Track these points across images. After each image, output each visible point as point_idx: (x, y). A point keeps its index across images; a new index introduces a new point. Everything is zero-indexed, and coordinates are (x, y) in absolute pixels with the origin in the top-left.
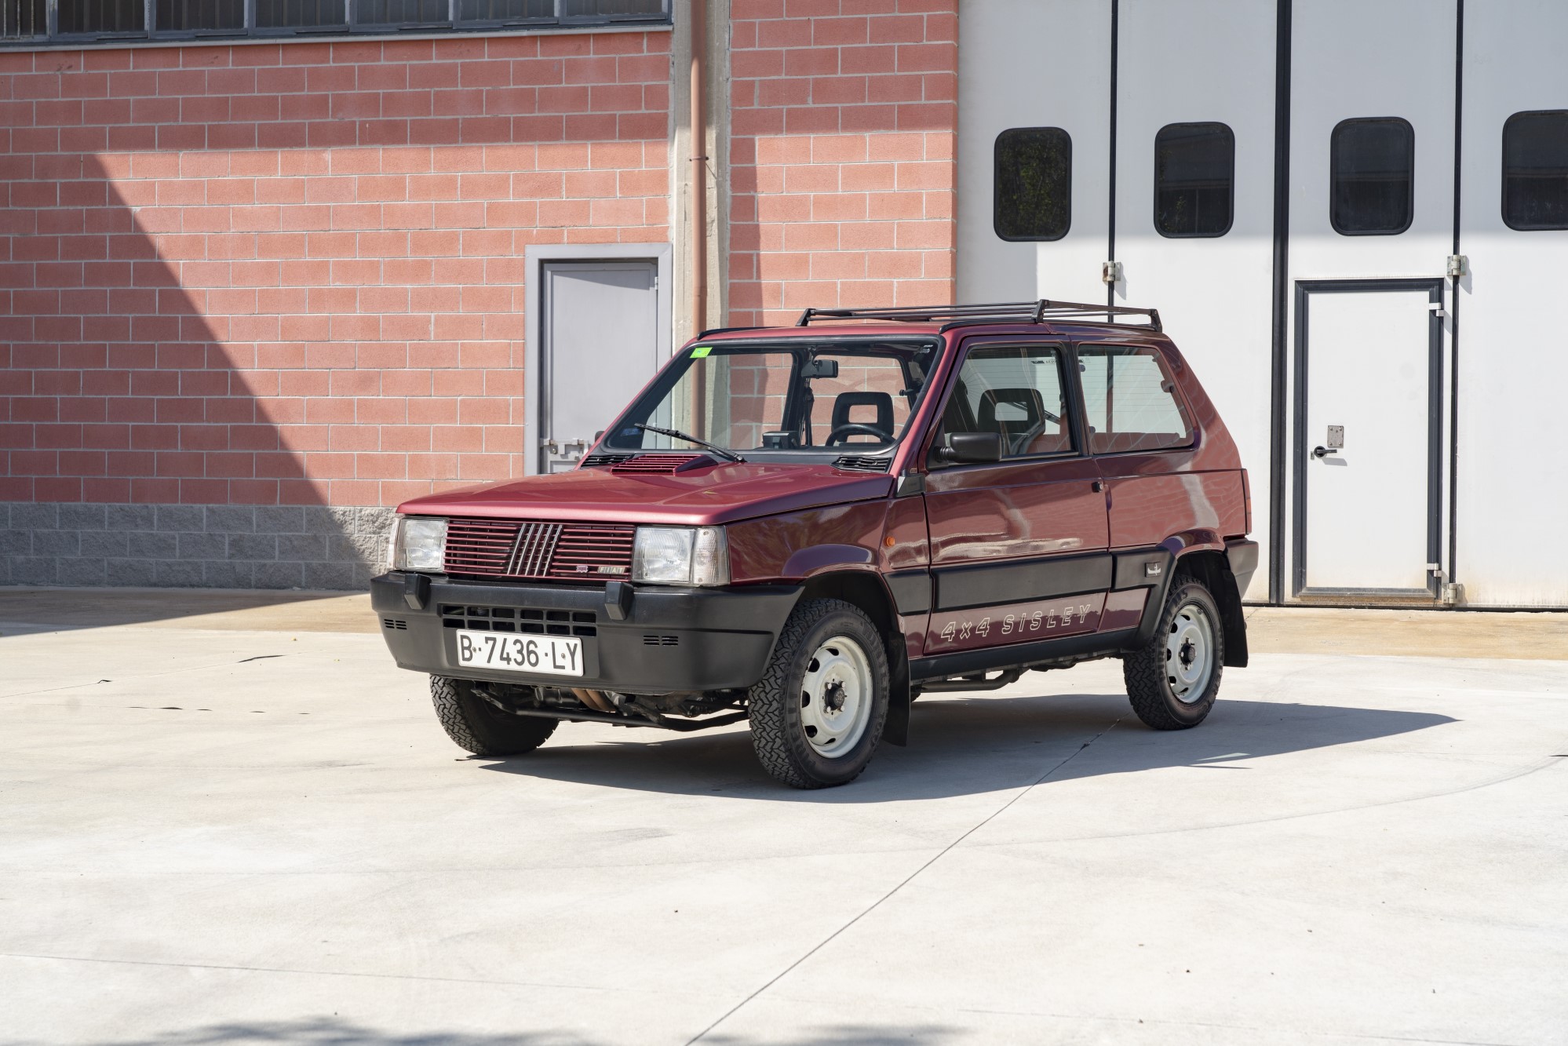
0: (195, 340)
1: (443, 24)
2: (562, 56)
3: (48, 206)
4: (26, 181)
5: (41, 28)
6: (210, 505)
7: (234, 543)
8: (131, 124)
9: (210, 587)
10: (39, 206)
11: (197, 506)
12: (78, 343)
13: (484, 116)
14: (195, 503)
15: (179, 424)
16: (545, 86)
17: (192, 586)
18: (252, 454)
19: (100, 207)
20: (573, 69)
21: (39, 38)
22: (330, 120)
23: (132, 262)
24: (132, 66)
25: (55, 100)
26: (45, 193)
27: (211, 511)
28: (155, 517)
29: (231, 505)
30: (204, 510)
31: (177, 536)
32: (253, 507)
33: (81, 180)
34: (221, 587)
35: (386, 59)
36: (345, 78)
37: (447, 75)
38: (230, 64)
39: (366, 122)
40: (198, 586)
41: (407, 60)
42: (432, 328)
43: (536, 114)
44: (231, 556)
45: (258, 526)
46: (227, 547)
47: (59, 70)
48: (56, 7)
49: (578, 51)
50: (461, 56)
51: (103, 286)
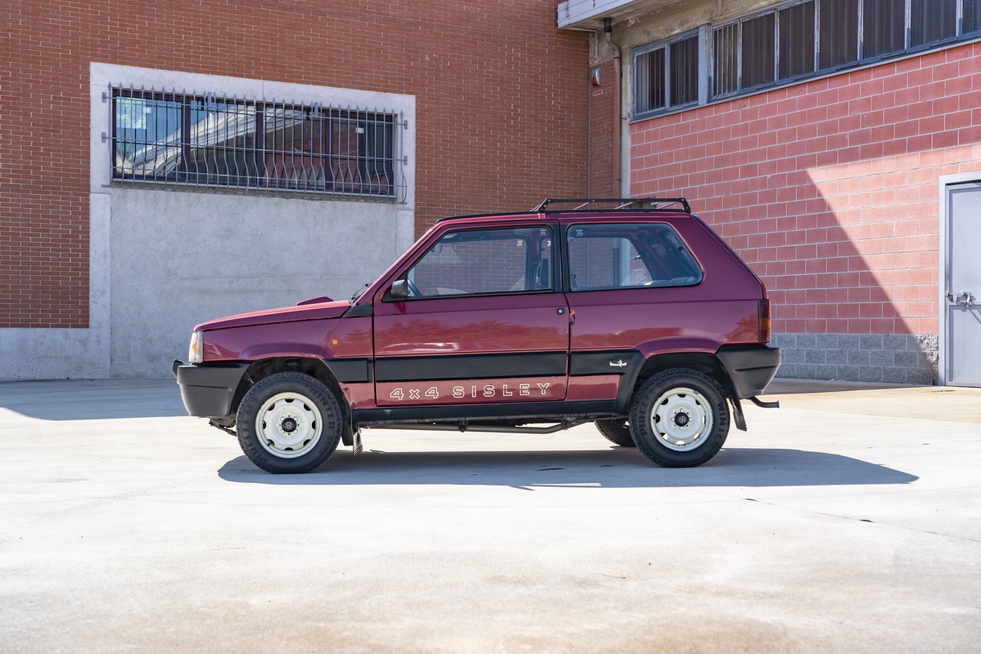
0: (792, 244)
1: (902, 52)
2: (958, 59)
3: (736, 179)
4: (728, 167)
5: (735, 88)
6: (798, 334)
7: (808, 354)
8: (767, 132)
9: (798, 378)
10: (732, 180)
11: (793, 334)
12: (747, 249)
13: (920, 102)
14: (792, 332)
15: (785, 290)
16: (949, 79)
17: (791, 377)
18: (815, 305)
19: (755, 177)
20: (964, 67)
21: (735, 93)
22: (849, 116)
23: (767, 204)
24: (768, 101)
25: (739, 124)
26: (733, 173)
27: (798, 336)
28: (776, 340)
29: (807, 334)
30: (796, 336)
31: (785, 350)
32: (815, 334)
33: (748, 164)
34: (802, 378)
35: (874, 77)
36: (855, 91)
37: (901, 81)
38: (807, 92)
39: (865, 114)
40: (793, 378)
41: (884, 76)
42: (894, 229)
43: (945, 97)
44: (807, 361)
45: (818, 345)
46: (805, 356)
47: (740, 108)
48: (741, 76)
49: (966, 56)
50: (908, 69)
51: (756, 219)
